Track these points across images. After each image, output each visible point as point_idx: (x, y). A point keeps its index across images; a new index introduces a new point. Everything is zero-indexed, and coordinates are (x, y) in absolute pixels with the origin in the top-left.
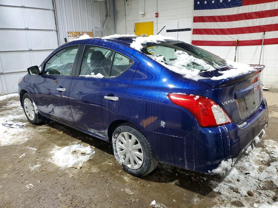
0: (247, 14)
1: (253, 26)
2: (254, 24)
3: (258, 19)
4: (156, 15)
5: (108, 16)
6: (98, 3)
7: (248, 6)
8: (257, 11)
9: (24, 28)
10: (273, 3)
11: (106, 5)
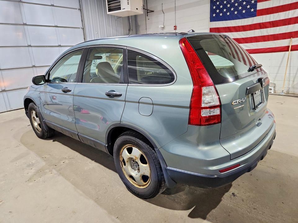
0: (261, 24)
1: (267, 34)
2: (268, 33)
3: (272, 28)
4: (175, 28)
5: (131, 30)
6: (122, 19)
7: (262, 16)
8: (271, 21)
9: (58, 45)
10: (287, 12)
11: (129, 20)
